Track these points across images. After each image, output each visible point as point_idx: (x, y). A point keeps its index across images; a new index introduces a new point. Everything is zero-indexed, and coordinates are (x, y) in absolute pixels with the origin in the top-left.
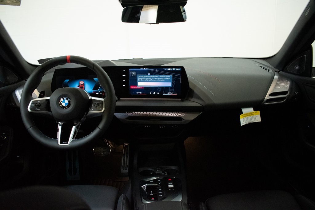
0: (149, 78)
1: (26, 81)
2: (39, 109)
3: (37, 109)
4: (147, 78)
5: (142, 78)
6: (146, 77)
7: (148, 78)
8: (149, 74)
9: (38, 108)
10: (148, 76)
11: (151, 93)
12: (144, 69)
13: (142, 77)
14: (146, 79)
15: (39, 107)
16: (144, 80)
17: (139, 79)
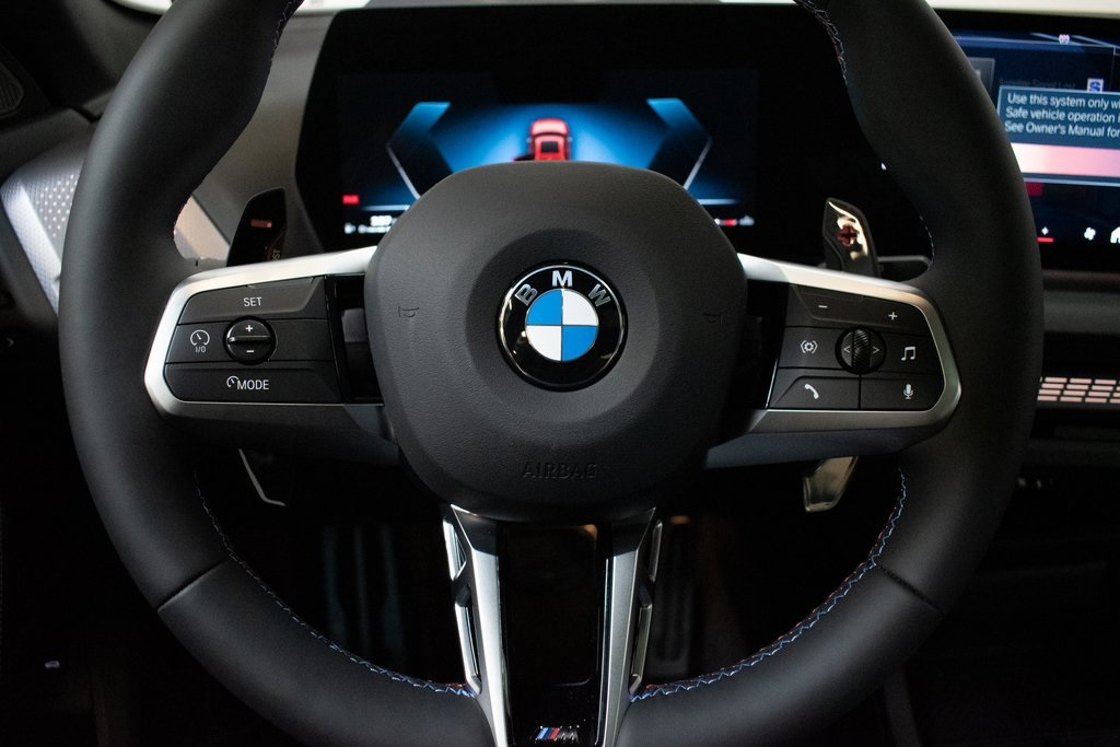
0: (1095, 117)
1: (94, 119)
2: (264, 385)
3: (243, 385)
4: (1075, 117)
5: (1036, 114)
6: (1067, 109)
7: (1083, 117)
8: (1095, 85)
9: (249, 368)
10: (1088, 97)
11: (1090, 234)
12: (1064, 39)
13: (1038, 107)
14: (1066, 123)
15: (264, 359)
16: (1050, 129)
17: (1015, 121)
